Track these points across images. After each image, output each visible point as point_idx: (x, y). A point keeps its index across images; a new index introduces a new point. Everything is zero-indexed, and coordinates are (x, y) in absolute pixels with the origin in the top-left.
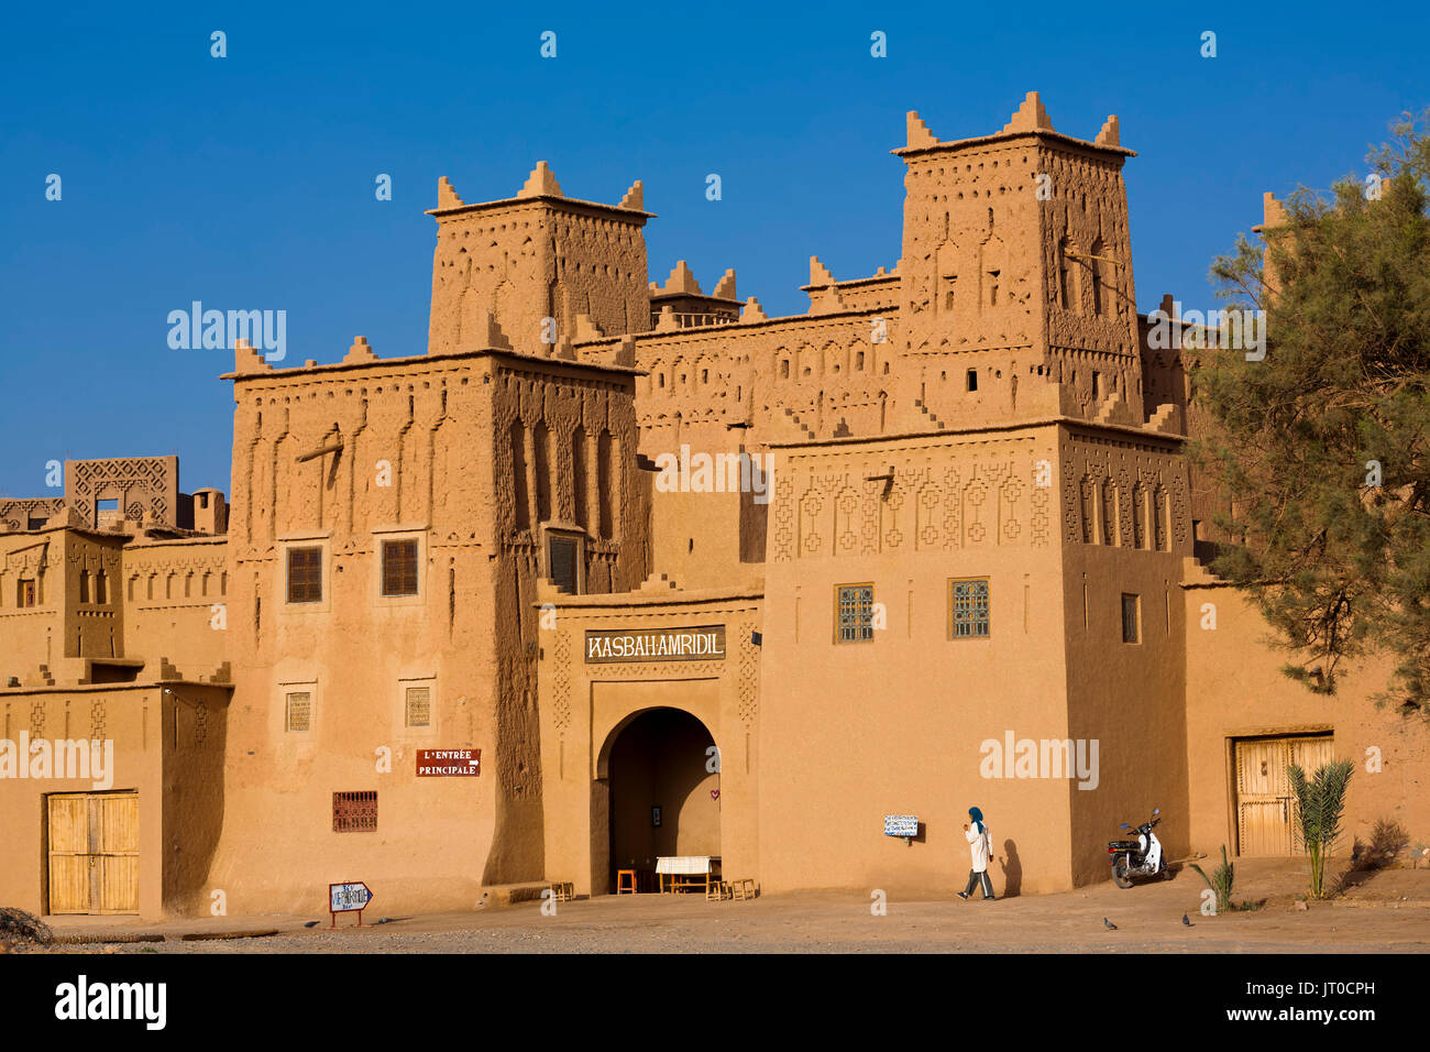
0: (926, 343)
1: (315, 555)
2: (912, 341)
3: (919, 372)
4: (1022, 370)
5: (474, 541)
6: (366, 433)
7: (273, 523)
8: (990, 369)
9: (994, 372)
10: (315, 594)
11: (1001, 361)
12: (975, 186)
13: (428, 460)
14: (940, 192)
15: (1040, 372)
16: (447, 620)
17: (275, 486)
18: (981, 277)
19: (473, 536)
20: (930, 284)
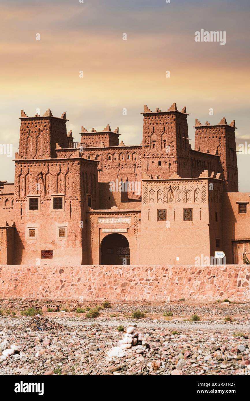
0: (149, 155)
1: (36, 200)
2: (145, 154)
3: (147, 161)
4: (171, 162)
5: (76, 198)
6: (49, 174)
7: (25, 193)
8: (164, 161)
9: (165, 162)
10: (36, 208)
11: (167, 160)
12: (160, 122)
13: (64, 181)
14: (152, 122)
15: (176, 163)
16: (70, 214)
17: (25, 185)
18: (162, 141)
19: (76, 197)
20: (149, 142)
